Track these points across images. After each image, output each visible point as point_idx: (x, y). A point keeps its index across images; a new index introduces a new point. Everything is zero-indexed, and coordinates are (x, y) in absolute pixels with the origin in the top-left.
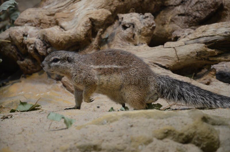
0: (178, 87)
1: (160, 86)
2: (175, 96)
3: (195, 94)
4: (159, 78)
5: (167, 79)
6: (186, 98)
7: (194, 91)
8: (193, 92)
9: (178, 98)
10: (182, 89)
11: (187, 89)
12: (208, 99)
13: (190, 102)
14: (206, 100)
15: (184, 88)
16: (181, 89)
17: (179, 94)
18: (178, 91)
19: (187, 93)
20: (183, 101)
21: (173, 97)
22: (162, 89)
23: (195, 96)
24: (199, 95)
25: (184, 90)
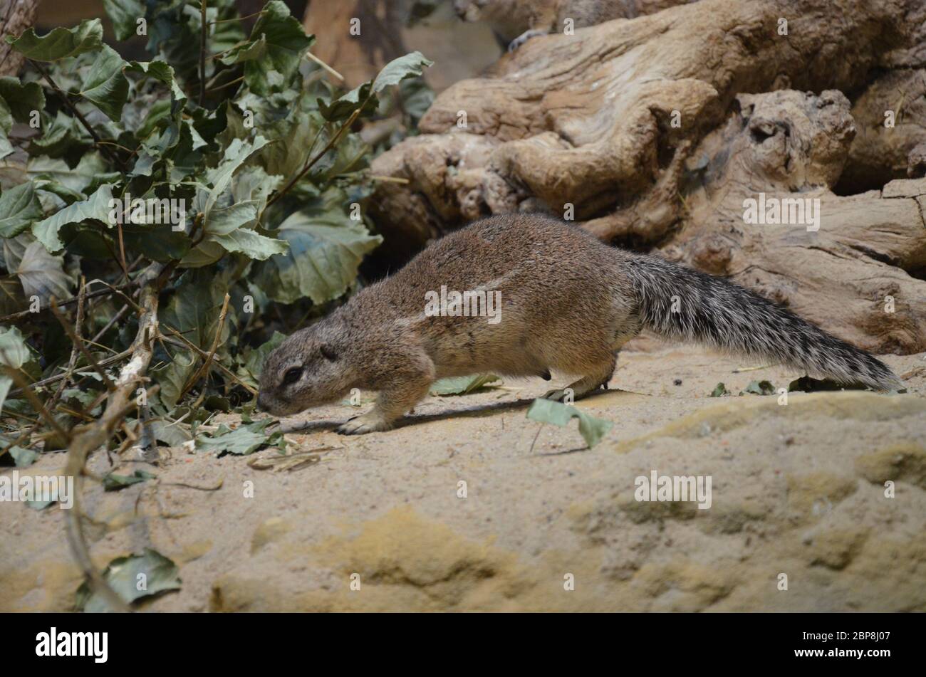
0: (696, 292)
1: (643, 291)
2: (686, 320)
3: (749, 320)
4: (633, 264)
5: (657, 266)
6: (719, 331)
7: (745, 308)
8: (743, 313)
9: (696, 328)
10: (708, 299)
11: (723, 300)
12: (786, 334)
13: (732, 343)
14: (779, 340)
15: (713, 296)
16: (705, 301)
17: (700, 316)
18: (694, 307)
19: (725, 316)
20: (710, 338)
21: (681, 327)
22: (648, 301)
23: (750, 325)
24: (761, 320)
25: (714, 302)
